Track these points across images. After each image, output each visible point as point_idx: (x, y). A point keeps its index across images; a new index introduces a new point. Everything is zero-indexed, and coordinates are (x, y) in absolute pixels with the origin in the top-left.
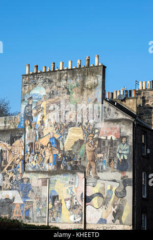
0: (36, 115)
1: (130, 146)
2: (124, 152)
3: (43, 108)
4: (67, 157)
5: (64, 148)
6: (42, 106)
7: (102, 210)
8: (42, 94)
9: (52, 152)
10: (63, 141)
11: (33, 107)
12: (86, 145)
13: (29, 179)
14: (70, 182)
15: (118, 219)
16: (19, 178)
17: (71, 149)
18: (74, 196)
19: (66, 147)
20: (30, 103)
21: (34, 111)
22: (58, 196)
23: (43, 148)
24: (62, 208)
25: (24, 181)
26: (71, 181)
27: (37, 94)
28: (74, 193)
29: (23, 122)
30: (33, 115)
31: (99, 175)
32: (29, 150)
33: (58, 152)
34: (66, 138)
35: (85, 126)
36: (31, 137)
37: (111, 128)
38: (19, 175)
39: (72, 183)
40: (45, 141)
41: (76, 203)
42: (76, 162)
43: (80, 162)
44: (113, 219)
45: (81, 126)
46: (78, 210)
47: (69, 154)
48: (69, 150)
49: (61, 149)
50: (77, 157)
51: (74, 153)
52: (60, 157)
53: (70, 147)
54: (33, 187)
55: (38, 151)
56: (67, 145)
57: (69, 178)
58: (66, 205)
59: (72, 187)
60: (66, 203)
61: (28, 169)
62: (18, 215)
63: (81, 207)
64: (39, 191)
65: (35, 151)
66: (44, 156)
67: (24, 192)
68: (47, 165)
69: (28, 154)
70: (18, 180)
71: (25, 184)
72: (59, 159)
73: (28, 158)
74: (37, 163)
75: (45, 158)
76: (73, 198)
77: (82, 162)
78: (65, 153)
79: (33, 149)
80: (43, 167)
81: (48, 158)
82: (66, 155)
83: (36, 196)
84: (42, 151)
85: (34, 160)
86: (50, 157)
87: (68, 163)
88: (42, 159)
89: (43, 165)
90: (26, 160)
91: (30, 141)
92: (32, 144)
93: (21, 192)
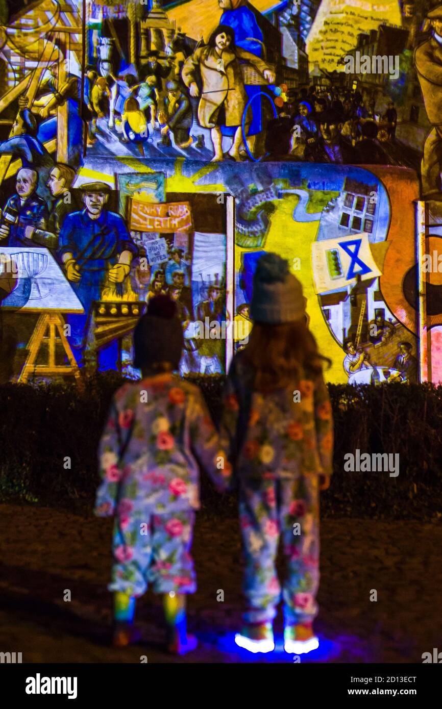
4: (322, 101)
5: (304, 60)
9: (239, 76)
10: (296, 25)
12: (419, 53)
13: (113, 195)
14: (346, 218)
17: (341, 69)
19: (312, 56)
23: (188, 52)
25: (88, 201)
26: (352, 213)
28: (366, 269)
32: (105, 53)
33: (270, 75)
34: (313, 13)
38: (56, 172)
39: (357, 221)
40: (198, 19)
41: (380, 313)
42: (371, 129)
43: (391, 130)
46: (393, 348)
47: (329, 90)
48: (331, 70)
49: (289, 65)
50: (373, 106)
51: (354, 87)
52: (285, 98)
53: (337, 59)
54: (141, 232)
55: (160, 61)
56: (318, 46)
57: (339, 199)
58: (329, 325)
59: (358, 243)
60: (327, 315)
61: (108, 146)
62: (51, 367)
63: (405, 335)
64: (176, 256)
65: (143, 61)
66: (194, 90)
67: (88, 255)
68: (215, 134)
69: (100, 75)
70: (48, 197)
71: (92, 217)
72: (281, 110)
73: (100, 92)
74: (156, 119)
75: (198, 98)
76: (366, 292)
77: (397, 128)
78: (312, 84)
79: (132, 52)
80: (191, 140)
81: (219, 103)
82: (318, 93)
83: (156, 276)
84: (181, 64)
85: (137, 104)
86: (226, 98)
87: (328, 131)
88: (185, 104)
89: (189, 130)
90: (92, 104)
91: (112, 13)
92: (121, 26)
93: (66, 257)
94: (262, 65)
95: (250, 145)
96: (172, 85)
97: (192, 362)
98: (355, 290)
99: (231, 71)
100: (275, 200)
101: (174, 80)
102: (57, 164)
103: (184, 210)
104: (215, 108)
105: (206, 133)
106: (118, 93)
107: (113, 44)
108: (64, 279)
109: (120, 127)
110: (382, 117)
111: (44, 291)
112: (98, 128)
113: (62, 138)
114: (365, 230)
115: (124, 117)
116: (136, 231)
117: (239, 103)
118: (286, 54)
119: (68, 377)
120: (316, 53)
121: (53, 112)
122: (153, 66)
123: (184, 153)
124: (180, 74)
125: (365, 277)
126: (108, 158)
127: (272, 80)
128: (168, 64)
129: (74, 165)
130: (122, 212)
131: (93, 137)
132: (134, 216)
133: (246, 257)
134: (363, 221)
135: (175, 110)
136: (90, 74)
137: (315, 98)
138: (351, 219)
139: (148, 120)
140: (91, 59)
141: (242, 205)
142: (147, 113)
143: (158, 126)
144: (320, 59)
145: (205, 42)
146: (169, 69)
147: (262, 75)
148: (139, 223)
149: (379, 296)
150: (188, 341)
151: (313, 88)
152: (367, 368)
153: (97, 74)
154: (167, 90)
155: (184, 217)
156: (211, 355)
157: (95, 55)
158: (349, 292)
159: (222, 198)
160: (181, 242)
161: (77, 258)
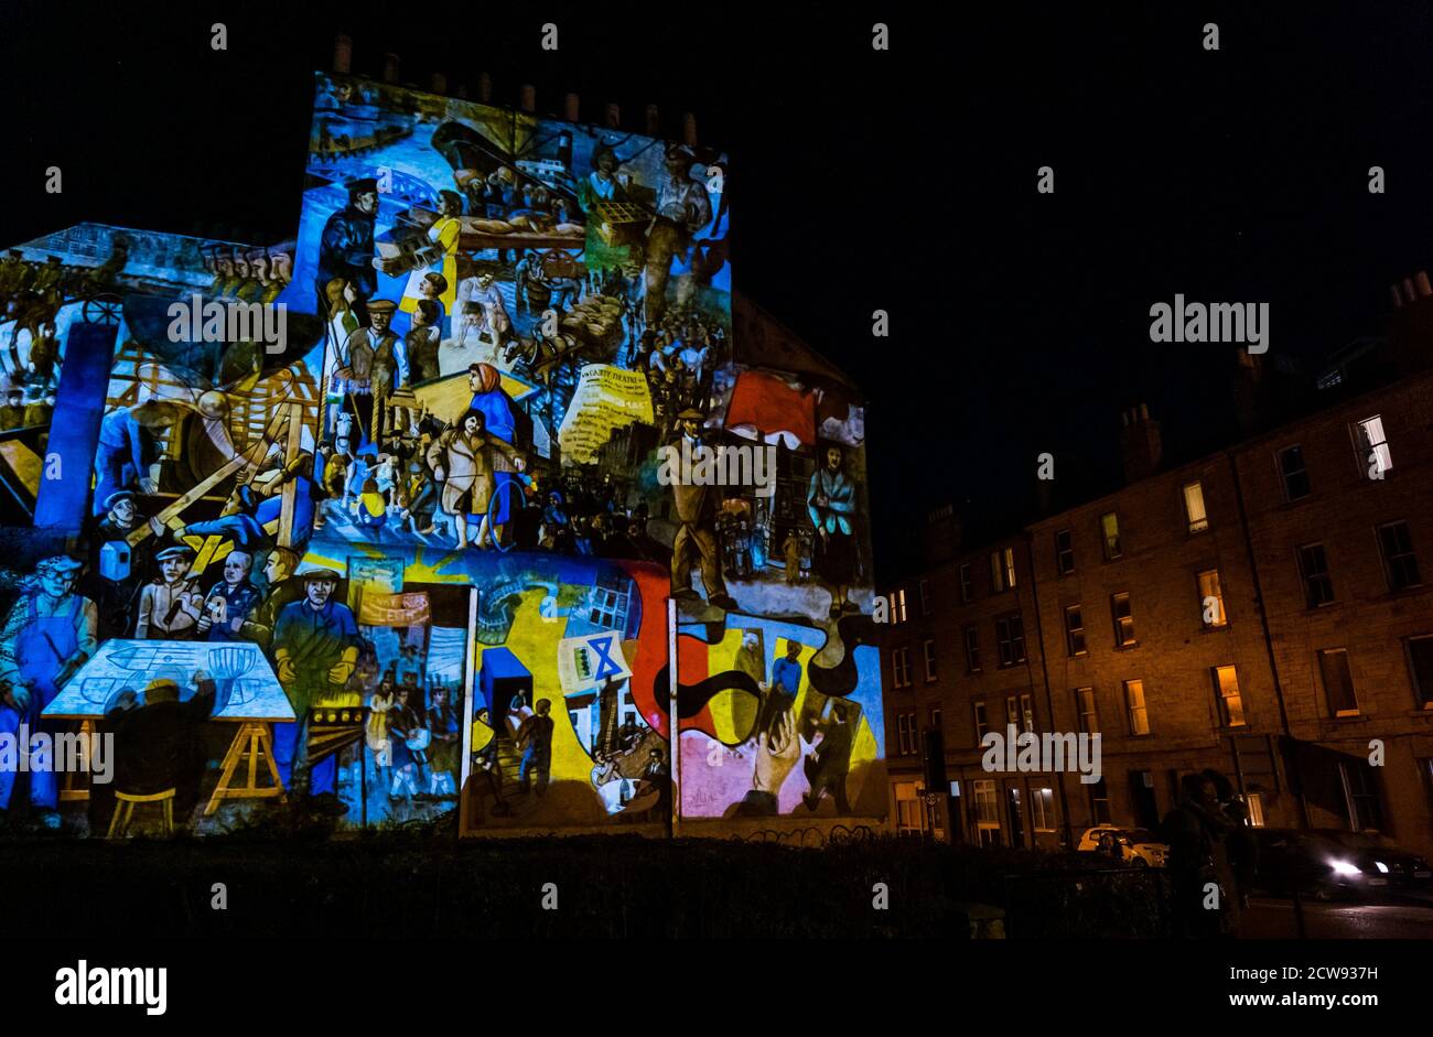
0: (398, 268)
2: (837, 506)
3: (439, 247)
4: (575, 493)
5: (556, 450)
6: (433, 233)
7: (756, 753)
8: (438, 186)
9: (488, 463)
10: (549, 414)
11: (380, 229)
13: (340, 583)
14: (596, 614)
16: (275, 572)
17: (594, 461)
18: (620, 683)
19: (564, 447)
20: (366, 204)
21: (388, 250)
22: (527, 683)
23: (436, 434)
24: (554, 745)
25: (311, 589)
26: (603, 610)
27: (410, 179)
28: (617, 670)
30: (377, 263)
32: (343, 429)
33: (520, 463)
34: (566, 403)
35: (662, 368)
36: (362, 370)
38: (275, 556)
39: (608, 618)
40: (447, 400)
41: (630, 717)
42: (623, 523)
43: (642, 525)
45: (640, 367)
47: (581, 481)
48: (584, 462)
49: (540, 454)
50: (625, 500)
51: (607, 480)
52: (535, 487)
53: (590, 451)
54: (371, 626)
55: (405, 442)
56: (570, 436)
57: (590, 594)
58: (576, 731)
59: (608, 641)
60: (574, 720)
61: (339, 529)
62: (251, 790)
63: (656, 740)
64: (410, 654)
65: (386, 441)
66: (439, 474)
67: (306, 651)
68: (459, 520)
69: (336, 452)
70: (263, 585)
71: (315, 607)
72: (529, 499)
73: (336, 471)
74: (396, 503)
75: (443, 483)
76: (616, 694)
77: (649, 523)
78: (563, 474)
79: (374, 429)
80: (434, 526)
81: (466, 489)
82: (569, 484)
83: (385, 676)
84: (427, 446)
85: (376, 485)
86: (473, 484)
87: (578, 524)
88: (428, 489)
89: (430, 515)
90: (324, 482)
91: (355, 388)
92: (364, 402)
93: (280, 654)
94: (512, 453)
95: (496, 534)
96: (416, 468)
97: (421, 779)
98: (605, 692)
99: (480, 456)
100: (522, 593)
101: (418, 463)
102: (276, 548)
103: (421, 601)
104: (461, 494)
105: (449, 520)
106: (355, 473)
107: (354, 420)
108: (276, 680)
109: (355, 510)
110: (634, 512)
111: (248, 695)
112: (329, 510)
113: (286, 520)
114: (616, 628)
115: (359, 498)
116: (365, 625)
117: (487, 491)
118: (536, 442)
119: (270, 801)
120: (569, 443)
121: (277, 490)
122: (396, 446)
123: (425, 540)
124: (425, 456)
125: (615, 678)
126: (339, 543)
127: (521, 468)
128: (412, 446)
129: (297, 550)
130: (350, 602)
131: (323, 519)
132: (364, 608)
133: (489, 656)
134: (614, 618)
135: (418, 493)
136: (324, 450)
137: (566, 489)
138: (602, 616)
139: (387, 503)
140: (326, 434)
141: (486, 597)
142: (386, 496)
143: (397, 511)
144: (572, 450)
145: (454, 424)
146: (414, 450)
147: (511, 463)
148: (369, 616)
150: (418, 752)
151: (565, 479)
152: (616, 779)
153: (333, 450)
154: (410, 473)
155: (421, 609)
156: (443, 770)
157: (332, 430)
158: (598, 695)
159: (466, 589)
160: (415, 636)
161: (294, 655)
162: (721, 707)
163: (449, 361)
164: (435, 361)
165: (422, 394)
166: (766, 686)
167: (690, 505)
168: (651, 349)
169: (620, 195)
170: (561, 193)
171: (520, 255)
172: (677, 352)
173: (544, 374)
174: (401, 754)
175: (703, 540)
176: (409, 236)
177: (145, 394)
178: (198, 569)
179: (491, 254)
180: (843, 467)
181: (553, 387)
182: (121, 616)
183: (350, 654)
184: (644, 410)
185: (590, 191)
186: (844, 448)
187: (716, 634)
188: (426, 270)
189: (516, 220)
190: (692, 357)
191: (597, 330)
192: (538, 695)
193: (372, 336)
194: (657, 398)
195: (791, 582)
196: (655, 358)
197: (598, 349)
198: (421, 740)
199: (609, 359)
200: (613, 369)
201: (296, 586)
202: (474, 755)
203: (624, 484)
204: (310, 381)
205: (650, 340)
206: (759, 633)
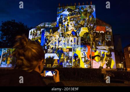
1: (111, 36)
2: (109, 38)
3: (68, 19)
5: (79, 36)
6: (67, 18)
7: (100, 63)
8: (67, 14)
10: (78, 33)
11: (63, 19)
12: (90, 34)
13: (62, 48)
15: (109, 67)
17: (83, 36)
19: (80, 35)
20: (62, 17)
21: (64, 21)
23: (69, 35)
24: (80, 61)
26: (84, 50)
27: (65, 14)
28: (86, 55)
29: (58, 25)
30: (63, 22)
31: (98, 47)
32: (61, 36)
34: (80, 31)
36: (62, 31)
37: (102, 28)
40: (69, 32)
41: (87, 59)
42: (86, 42)
43: (88, 42)
44: (106, 66)
46: (89, 62)
51: (84, 38)
57: (83, 48)
59: (85, 52)
60: (82, 59)
62: (56, 64)
63: (90, 61)
64: (68, 54)
70: (56, 49)
71: (60, 50)
83: (66, 56)
91: (62, 32)
92: (63, 33)
93: (58, 54)
94: (75, 36)
97: (69, 64)
100: (77, 48)
103: (68, 49)
111: (56, 57)
119: (58, 65)
133: (74, 54)
141: (74, 49)
148: (64, 51)
149: (87, 57)
156: (71, 63)
158: (84, 57)
159: (72, 48)
160: (68, 52)
161: (59, 54)
162: (96, 58)
163: (69, 29)
164: (68, 29)
165: (67, 32)
166: (101, 56)
167: (92, 39)
168: (88, 25)
169: (84, 11)
170: (79, 12)
171: (75, 19)
172: (90, 25)
173: (78, 29)
174: (67, 62)
175: (94, 42)
176: (65, 19)
177: (47, 35)
178: (51, 48)
179: (72, 19)
180: (109, 34)
181: (79, 30)
182: (46, 52)
183: (63, 54)
184: (87, 31)
185: (81, 11)
186: (109, 32)
187: (95, 51)
188: (67, 22)
189: (74, 15)
190: (92, 25)
191: (82, 24)
192: (79, 57)
193: (63, 28)
194: (88, 30)
195: (104, 46)
196: (88, 26)
197: (82, 26)
198: (69, 61)
199: (84, 27)
200: (84, 28)
201: (58, 49)
202: (73, 62)
203: (86, 38)
204: (58, 32)
205: (88, 24)
206: (100, 51)
